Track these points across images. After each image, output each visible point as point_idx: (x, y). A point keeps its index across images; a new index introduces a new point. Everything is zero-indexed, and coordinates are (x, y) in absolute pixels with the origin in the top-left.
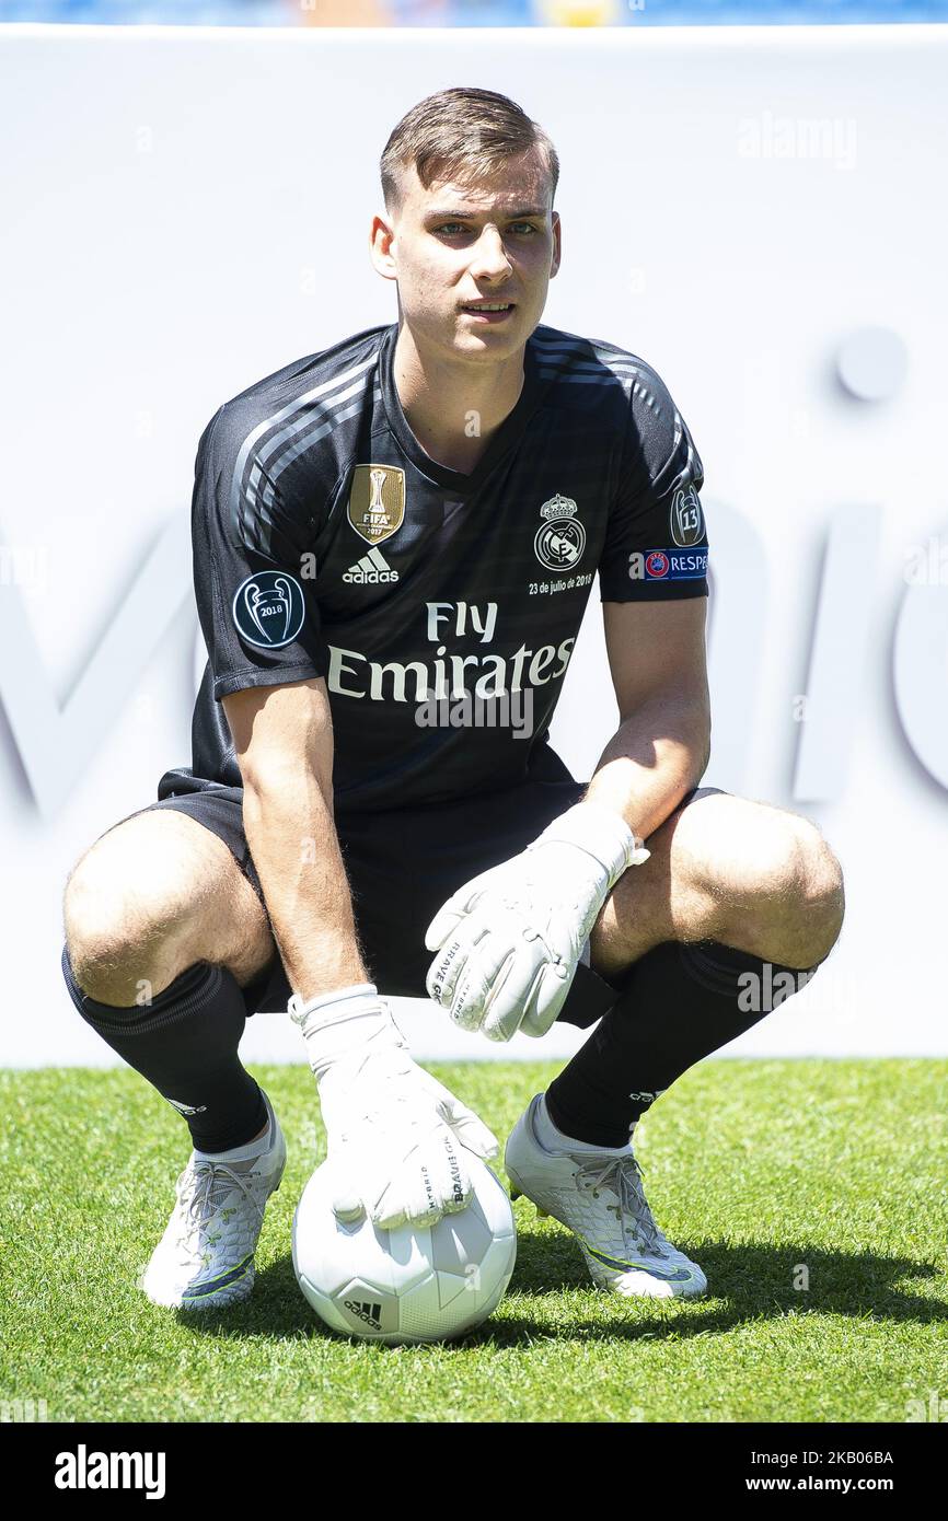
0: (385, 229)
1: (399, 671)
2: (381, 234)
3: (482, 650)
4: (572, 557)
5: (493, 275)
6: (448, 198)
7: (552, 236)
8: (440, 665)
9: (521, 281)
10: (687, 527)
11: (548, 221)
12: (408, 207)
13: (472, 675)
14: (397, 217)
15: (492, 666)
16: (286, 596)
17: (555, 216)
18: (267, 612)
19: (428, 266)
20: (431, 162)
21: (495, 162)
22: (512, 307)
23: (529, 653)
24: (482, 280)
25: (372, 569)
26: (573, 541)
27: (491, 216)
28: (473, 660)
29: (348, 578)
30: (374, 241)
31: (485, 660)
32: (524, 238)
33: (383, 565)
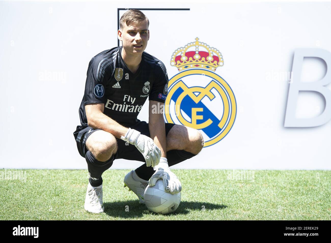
0: (120, 32)
1: (118, 105)
2: (120, 33)
3: (131, 105)
4: (148, 92)
5: (139, 40)
6: (131, 28)
7: (148, 34)
8: (124, 105)
9: (143, 41)
10: (166, 91)
11: (147, 32)
12: (124, 29)
13: (129, 108)
14: (122, 30)
15: (132, 107)
16: (102, 89)
17: (149, 30)
18: (99, 91)
19: (128, 39)
20: (128, 22)
21: (139, 22)
22: (142, 45)
23: (138, 106)
24: (137, 41)
25: (117, 85)
26: (148, 89)
27: (138, 31)
28: (129, 106)
29: (113, 87)
30: (118, 34)
31: (131, 106)
32: (144, 34)
33: (119, 85)
